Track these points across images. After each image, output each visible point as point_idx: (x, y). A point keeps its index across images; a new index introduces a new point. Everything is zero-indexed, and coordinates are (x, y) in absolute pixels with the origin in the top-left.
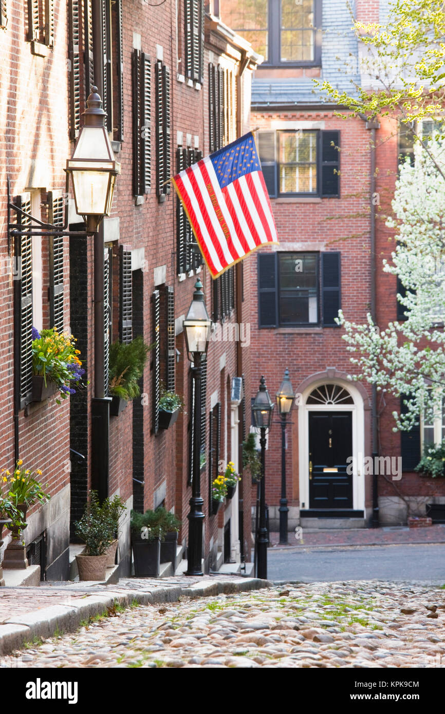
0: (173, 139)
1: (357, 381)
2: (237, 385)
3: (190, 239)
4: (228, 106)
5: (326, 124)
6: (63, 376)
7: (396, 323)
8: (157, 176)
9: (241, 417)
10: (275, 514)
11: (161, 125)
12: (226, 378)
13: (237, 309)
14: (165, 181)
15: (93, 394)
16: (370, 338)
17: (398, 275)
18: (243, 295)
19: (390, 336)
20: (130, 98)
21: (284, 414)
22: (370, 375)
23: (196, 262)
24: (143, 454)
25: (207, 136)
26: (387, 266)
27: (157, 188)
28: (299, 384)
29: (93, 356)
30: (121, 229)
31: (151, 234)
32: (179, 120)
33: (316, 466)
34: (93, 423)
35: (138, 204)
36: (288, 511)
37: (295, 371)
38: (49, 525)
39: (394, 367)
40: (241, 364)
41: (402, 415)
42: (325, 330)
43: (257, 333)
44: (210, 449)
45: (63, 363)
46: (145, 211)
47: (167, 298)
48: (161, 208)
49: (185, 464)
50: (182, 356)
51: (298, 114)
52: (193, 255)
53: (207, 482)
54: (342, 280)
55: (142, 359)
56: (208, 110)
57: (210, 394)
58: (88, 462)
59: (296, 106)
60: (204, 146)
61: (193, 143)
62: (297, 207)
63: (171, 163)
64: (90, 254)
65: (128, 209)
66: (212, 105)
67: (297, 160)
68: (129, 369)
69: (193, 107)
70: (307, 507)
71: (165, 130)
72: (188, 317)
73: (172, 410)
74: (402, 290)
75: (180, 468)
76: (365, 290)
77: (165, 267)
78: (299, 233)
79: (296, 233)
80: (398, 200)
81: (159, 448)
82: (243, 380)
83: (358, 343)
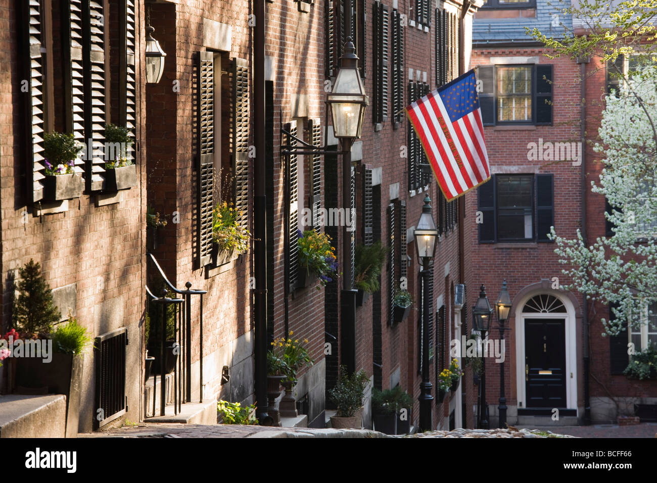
0: (405, 75)
1: (568, 292)
2: (460, 291)
3: (419, 160)
4: (452, 45)
5: (540, 59)
6: (322, 267)
7: (604, 238)
8: (393, 106)
9: (463, 320)
10: (495, 412)
11: (396, 63)
12: (450, 284)
13: (460, 225)
14: (398, 111)
15: (342, 287)
16: (580, 252)
17: (605, 194)
18: (465, 212)
19: (598, 249)
20: (371, 42)
21: (503, 321)
22: (580, 285)
23: (424, 181)
24: (381, 341)
25: (434, 72)
26: (595, 186)
27: (392, 117)
28: (515, 294)
29: (342, 255)
30: (363, 151)
31: (387, 156)
32: (410, 58)
33: (532, 369)
34: (342, 311)
35: (377, 130)
36: (507, 408)
37: (513, 282)
38: (310, 389)
39: (601, 277)
40: (463, 273)
41: (610, 322)
42: (540, 245)
43: (477, 248)
44: (437, 344)
45: (322, 257)
46: (382, 136)
47: (400, 211)
48: (396, 134)
49: (415, 355)
50: (412, 262)
51: (515, 50)
52: (422, 174)
53: (434, 374)
54: (555, 200)
55: (381, 259)
56: (434, 49)
57: (437, 297)
58: (339, 343)
59: (513, 43)
60: (431, 80)
61: (422, 78)
62: (514, 134)
63: (404, 96)
64: (340, 171)
65: (369, 134)
66: (438, 45)
67: (514, 92)
68: (371, 267)
69: (422, 47)
70: (524, 406)
71: (399, 68)
72: (418, 227)
73: (405, 306)
74: (609, 209)
75: (411, 358)
76: (577, 209)
77: (398, 184)
78: (516, 157)
79: (513, 157)
80: (604, 127)
81: (394, 339)
82: (465, 287)
83: (569, 256)
